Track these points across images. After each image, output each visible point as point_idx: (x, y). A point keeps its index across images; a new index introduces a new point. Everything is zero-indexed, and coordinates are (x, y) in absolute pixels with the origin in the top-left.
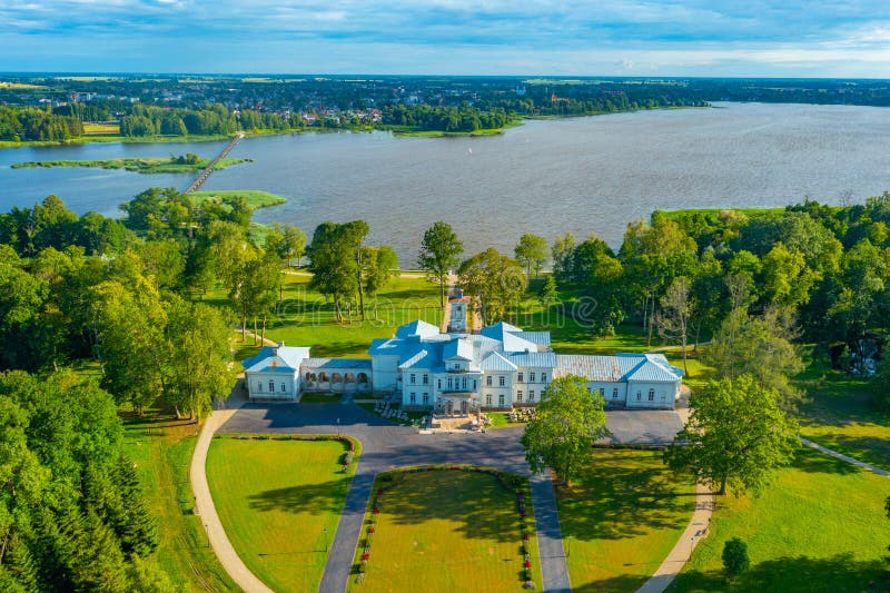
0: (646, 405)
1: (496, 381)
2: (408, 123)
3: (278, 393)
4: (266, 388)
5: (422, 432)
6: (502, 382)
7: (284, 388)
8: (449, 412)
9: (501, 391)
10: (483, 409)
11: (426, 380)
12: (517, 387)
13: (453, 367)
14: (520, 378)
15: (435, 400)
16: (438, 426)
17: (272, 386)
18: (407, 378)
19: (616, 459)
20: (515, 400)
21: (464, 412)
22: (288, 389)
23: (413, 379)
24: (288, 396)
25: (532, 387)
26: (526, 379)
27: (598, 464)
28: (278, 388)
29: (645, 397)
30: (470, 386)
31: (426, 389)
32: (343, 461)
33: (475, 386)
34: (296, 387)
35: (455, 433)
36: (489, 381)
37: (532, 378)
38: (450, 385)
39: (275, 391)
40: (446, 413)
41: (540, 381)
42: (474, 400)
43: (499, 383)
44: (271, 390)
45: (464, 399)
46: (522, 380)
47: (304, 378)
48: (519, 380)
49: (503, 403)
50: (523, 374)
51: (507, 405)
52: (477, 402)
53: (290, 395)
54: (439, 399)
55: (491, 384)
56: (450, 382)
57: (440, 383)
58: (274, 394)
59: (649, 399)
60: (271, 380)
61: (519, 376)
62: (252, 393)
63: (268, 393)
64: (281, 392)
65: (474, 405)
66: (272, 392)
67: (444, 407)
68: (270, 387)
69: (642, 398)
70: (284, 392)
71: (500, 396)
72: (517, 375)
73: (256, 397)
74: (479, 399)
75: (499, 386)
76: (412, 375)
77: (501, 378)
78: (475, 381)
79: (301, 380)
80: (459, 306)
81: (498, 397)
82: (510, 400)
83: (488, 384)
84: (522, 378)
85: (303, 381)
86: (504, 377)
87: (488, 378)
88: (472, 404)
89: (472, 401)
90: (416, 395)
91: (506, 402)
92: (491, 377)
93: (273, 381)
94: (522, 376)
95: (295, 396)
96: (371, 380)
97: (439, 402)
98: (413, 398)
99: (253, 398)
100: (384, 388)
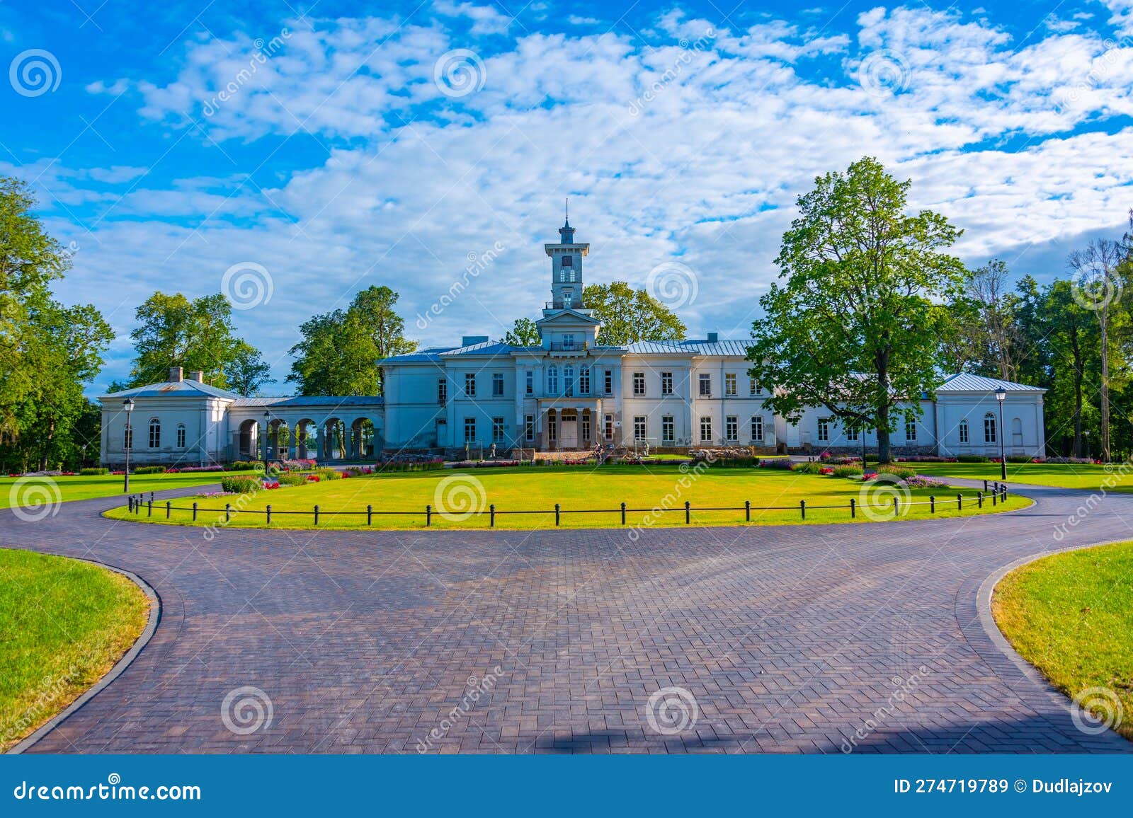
0: (982, 452)
1: (653, 383)
3: (168, 450)
4: (141, 441)
6: (667, 388)
7: (181, 435)
9: (667, 407)
10: (629, 449)
11: (499, 388)
12: (700, 408)
13: (558, 340)
14: (705, 388)
15: (520, 421)
17: (155, 433)
18: (455, 385)
20: (696, 437)
22: (191, 442)
23: (471, 389)
24: (191, 458)
25: (732, 408)
26: (717, 389)
28: (168, 439)
29: (977, 432)
30: (598, 383)
31: (499, 409)
33: (608, 391)
34: (213, 444)
37: (730, 391)
38: (553, 384)
39: (162, 447)
40: (546, 445)
41: (748, 395)
42: (608, 418)
43: (661, 391)
44: (151, 445)
45: (587, 405)
46: (708, 392)
47: (234, 435)
48: (702, 392)
49: (671, 438)
50: (711, 378)
51: (681, 441)
52: (615, 424)
53: (195, 455)
54: (530, 418)
55: (642, 391)
56: (553, 377)
57: (529, 381)
58: (159, 452)
59: (987, 439)
60: (156, 421)
61: (702, 383)
62: (108, 451)
63: (144, 452)
64: (175, 448)
65: (609, 431)
66: (154, 449)
67: (540, 435)
68: (152, 436)
69: (970, 436)
70: (181, 448)
71: (665, 419)
72: (698, 379)
73: (117, 461)
74: (619, 416)
75: (661, 397)
76: (468, 376)
77: (664, 375)
78: (608, 373)
79: (228, 440)
80: (567, 254)
81: (660, 423)
82: (687, 430)
83: (636, 391)
84: (708, 387)
85: (231, 442)
86: (670, 375)
87: (636, 375)
88: (604, 428)
89: (605, 422)
90: (477, 425)
91: (678, 434)
92: (642, 375)
93: (158, 422)
94: (708, 382)
95: (205, 456)
96: (380, 433)
97: (530, 426)
98: (470, 431)
99: (110, 464)
100: (409, 443)
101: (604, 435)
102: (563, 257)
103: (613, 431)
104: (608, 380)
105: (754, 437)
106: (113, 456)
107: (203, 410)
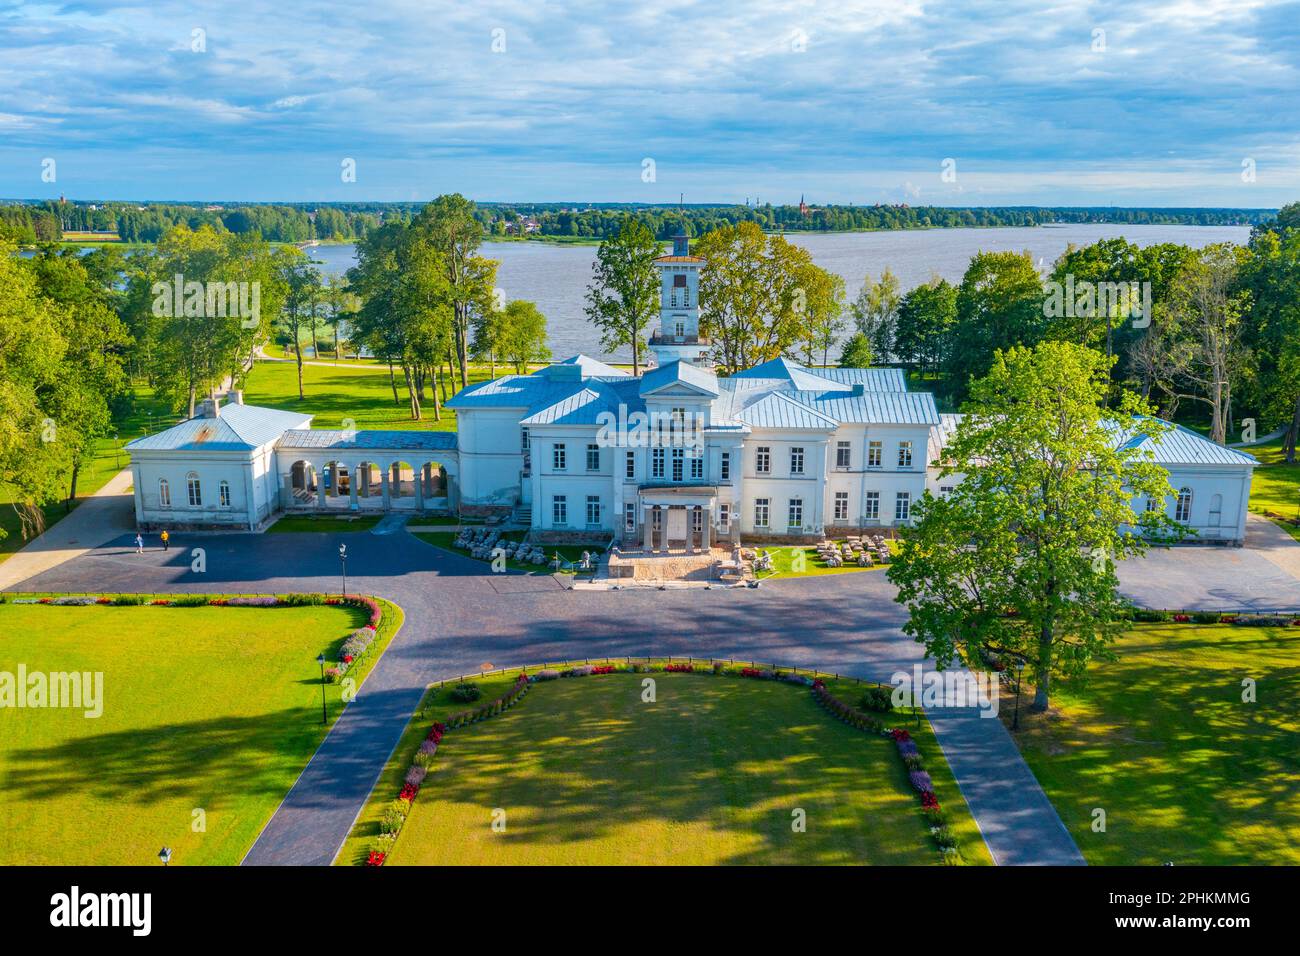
0: (1171, 532)
1: (780, 461)
2: (581, 233)
3: (211, 509)
4: (180, 498)
5: (581, 586)
6: (797, 464)
7: (225, 491)
8: (657, 541)
9: (796, 489)
10: (747, 540)
11: (593, 459)
12: (837, 482)
14: (843, 458)
15: (619, 509)
16: (627, 572)
17: (195, 492)
18: (542, 455)
19: (1169, 646)
20: (829, 518)
21: (698, 543)
22: (236, 500)
23: (560, 460)
24: (239, 518)
25: (874, 482)
26: (857, 460)
27: (1128, 659)
28: (211, 496)
30: (714, 470)
31: (593, 485)
32: (337, 653)
33: (725, 476)
34: (260, 498)
35: (674, 590)
36: (763, 463)
37: (874, 461)
38: (658, 469)
39: (205, 504)
40: (649, 544)
41: (895, 466)
42: (724, 508)
43: (790, 466)
44: (192, 502)
45: (698, 501)
46: (847, 463)
47: (286, 478)
48: (840, 463)
49: (799, 523)
50: (852, 447)
51: (810, 528)
52: (731, 516)
53: (244, 515)
54: (630, 506)
55: (766, 469)
56: (659, 458)
57: (631, 462)
58: (201, 511)
59: (1178, 517)
60: (193, 475)
61: (840, 452)
62: (144, 509)
63: (185, 510)
64: (219, 507)
65: (724, 523)
66: (196, 507)
67: (642, 526)
68: (191, 492)
70: (226, 507)
71: (792, 502)
72: (836, 448)
73: (155, 520)
74: (737, 508)
75: (788, 476)
76: (556, 446)
77: (794, 450)
78: (726, 455)
79: (278, 483)
80: (680, 273)
81: (786, 507)
82: (817, 514)
83: (760, 469)
84: (847, 457)
85: (283, 486)
86: (801, 450)
87: (760, 450)
88: (719, 519)
89: (719, 512)
90: (567, 503)
91: (806, 521)
92: (767, 450)
93: (196, 476)
94: (847, 451)
95: (254, 517)
96: (455, 480)
97: (630, 515)
98: (560, 510)
99: (147, 524)
100: (489, 498)
101: (719, 528)
102: (676, 277)
103: (730, 524)
104: (725, 464)
105: (898, 516)
106: (148, 514)
107: (247, 464)
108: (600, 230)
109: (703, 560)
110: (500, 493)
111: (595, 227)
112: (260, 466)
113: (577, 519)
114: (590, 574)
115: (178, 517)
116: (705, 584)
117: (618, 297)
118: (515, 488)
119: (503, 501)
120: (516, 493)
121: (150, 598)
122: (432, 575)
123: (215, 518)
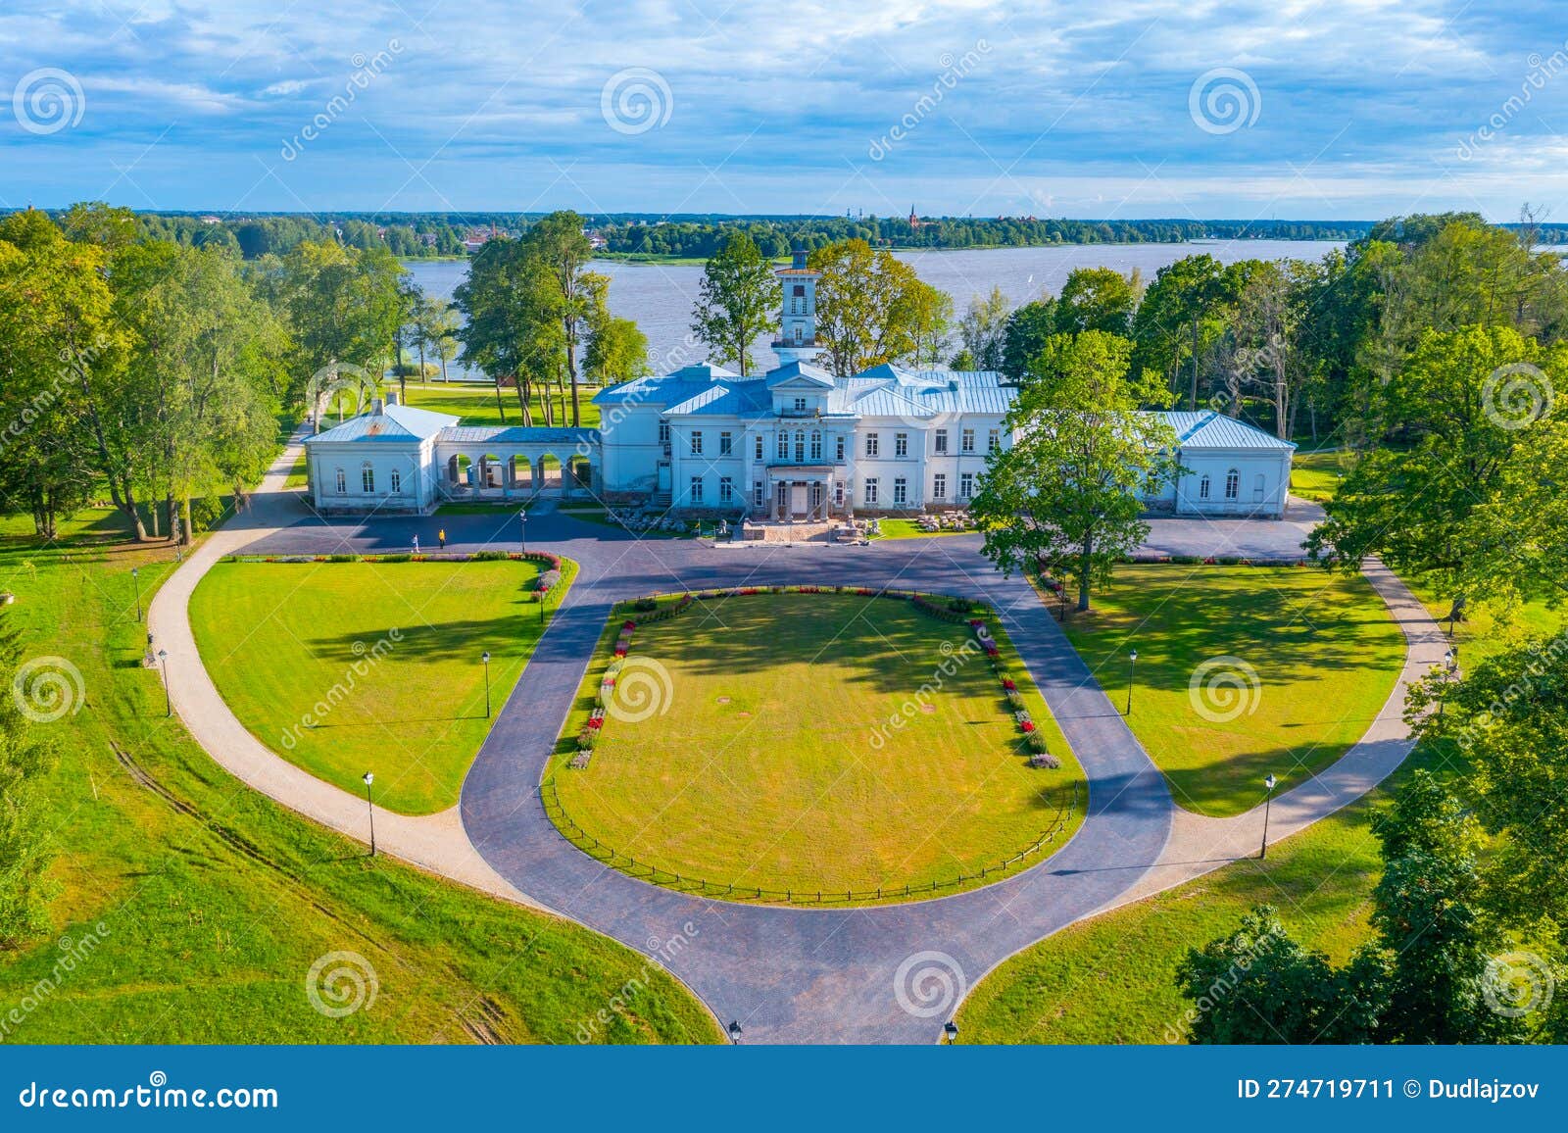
0: (1221, 508)
1: (887, 446)
2: (656, 250)
3: (383, 495)
4: (355, 485)
5: (720, 545)
6: (901, 449)
7: (395, 481)
8: (782, 514)
9: (900, 469)
10: (859, 514)
11: (725, 445)
12: (936, 465)
13: (790, 404)
14: (941, 443)
15: (749, 486)
16: (759, 535)
17: (368, 478)
18: (681, 440)
20: (929, 496)
21: (817, 515)
22: (405, 485)
23: (697, 447)
24: (408, 503)
25: (967, 465)
26: (953, 445)
28: (382, 483)
29: (1218, 489)
30: (831, 452)
31: (726, 468)
32: (535, 586)
33: (840, 457)
34: (426, 486)
35: (797, 547)
36: (872, 447)
37: (967, 446)
38: (783, 452)
39: (377, 491)
40: (775, 516)
41: (986, 451)
42: (839, 485)
43: (895, 450)
44: (366, 489)
45: (818, 477)
46: (944, 448)
47: (444, 471)
48: (938, 449)
49: (903, 500)
50: (948, 434)
51: (912, 503)
52: (845, 491)
53: (412, 500)
54: (759, 484)
55: (875, 452)
56: (783, 442)
57: (759, 446)
58: (374, 497)
59: (1228, 495)
60: (366, 464)
61: (938, 439)
62: (322, 496)
63: (359, 497)
64: (390, 494)
65: (839, 498)
66: (369, 493)
67: (770, 502)
68: (365, 479)
69: (1211, 492)
70: (396, 493)
71: (897, 481)
72: (934, 436)
73: (333, 505)
74: (850, 484)
75: (894, 458)
76: (694, 434)
77: (899, 436)
78: (840, 439)
79: (439, 474)
80: (800, 284)
81: (893, 485)
82: (919, 492)
83: (869, 452)
84: (945, 443)
85: (441, 477)
86: (905, 436)
87: (870, 435)
88: (835, 494)
89: (836, 489)
90: (703, 484)
91: (910, 496)
92: (876, 436)
93: (370, 466)
94: (945, 438)
95: (422, 502)
96: (598, 470)
97: (759, 492)
98: (697, 490)
99: (325, 509)
100: (629, 485)
101: (835, 502)
102: (795, 287)
103: (844, 498)
104: (840, 447)
106: (327, 500)
107: (416, 454)
108: (678, 246)
109: (822, 527)
110: (640, 480)
111: (671, 243)
112: (426, 459)
113: (711, 497)
114: (728, 537)
115: (353, 502)
116: (825, 543)
117: (726, 314)
118: (654, 476)
119: (642, 488)
120: (653, 480)
121: (360, 558)
122: (593, 541)
123: (386, 503)
